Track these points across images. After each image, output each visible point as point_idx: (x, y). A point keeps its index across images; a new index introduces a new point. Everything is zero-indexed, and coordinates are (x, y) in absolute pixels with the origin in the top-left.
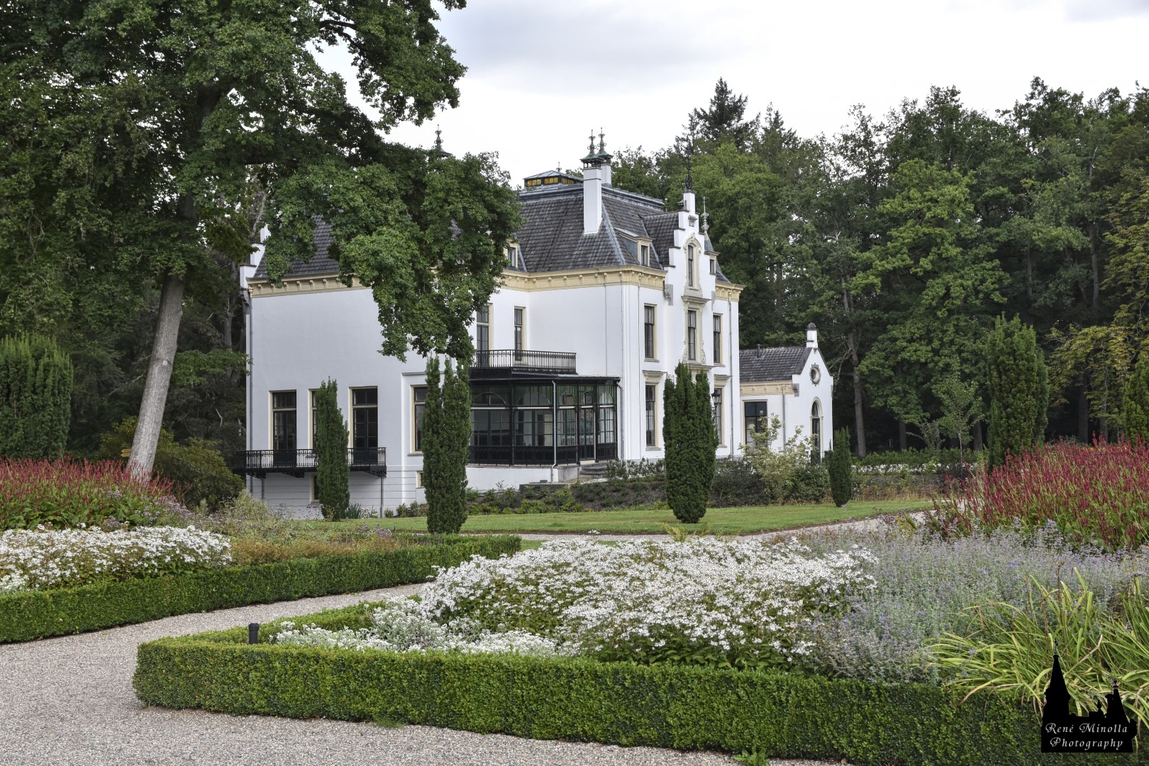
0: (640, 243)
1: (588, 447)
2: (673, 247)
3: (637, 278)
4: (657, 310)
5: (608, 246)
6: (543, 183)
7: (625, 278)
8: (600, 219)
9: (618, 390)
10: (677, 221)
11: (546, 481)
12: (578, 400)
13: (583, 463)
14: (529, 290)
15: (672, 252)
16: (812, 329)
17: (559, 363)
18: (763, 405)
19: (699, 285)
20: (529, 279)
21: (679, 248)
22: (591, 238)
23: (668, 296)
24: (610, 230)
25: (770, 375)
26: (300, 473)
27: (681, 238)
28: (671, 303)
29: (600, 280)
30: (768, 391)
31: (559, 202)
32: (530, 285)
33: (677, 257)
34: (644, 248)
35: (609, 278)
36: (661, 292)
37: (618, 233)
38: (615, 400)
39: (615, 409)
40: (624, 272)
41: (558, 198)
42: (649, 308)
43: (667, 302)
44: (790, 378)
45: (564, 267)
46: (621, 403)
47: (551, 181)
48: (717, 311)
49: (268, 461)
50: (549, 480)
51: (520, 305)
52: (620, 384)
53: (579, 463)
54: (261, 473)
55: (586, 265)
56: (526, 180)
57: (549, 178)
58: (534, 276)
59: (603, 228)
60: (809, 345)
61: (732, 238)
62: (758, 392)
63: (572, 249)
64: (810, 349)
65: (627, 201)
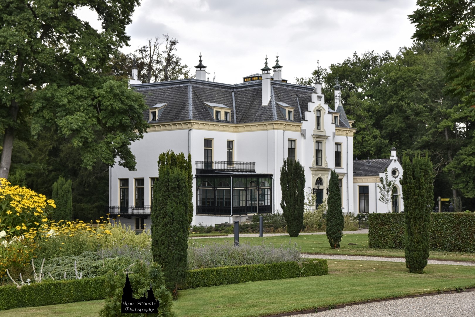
0: (287, 110)
1: (253, 207)
2: (307, 110)
3: (282, 127)
4: (297, 141)
5: (271, 111)
6: (251, 80)
7: (275, 126)
8: (269, 98)
9: (272, 180)
10: (311, 98)
11: (227, 223)
12: (246, 184)
13: (249, 214)
14: (236, 132)
15: (306, 113)
16: (394, 150)
17: (248, 167)
18: (367, 188)
19: (324, 129)
20: (236, 127)
21: (310, 111)
22: (265, 107)
23: (303, 135)
24: (274, 103)
25: (371, 173)
26: (130, 217)
27: (312, 106)
28: (305, 138)
29: (265, 128)
30: (369, 181)
31: (255, 89)
32: (236, 129)
33: (310, 116)
34: (290, 112)
35: (269, 127)
36: (299, 133)
37: (277, 105)
38: (271, 184)
39: (271, 190)
40: (275, 124)
41: (255, 87)
42: (292, 141)
43: (303, 138)
44: (378, 175)
45: (251, 121)
46: (274, 186)
47: (255, 78)
48: (338, 141)
49: (117, 211)
50: (229, 222)
51: (231, 139)
52: (273, 177)
53: (247, 215)
54: (114, 216)
55: (260, 120)
56: (244, 78)
57: (254, 77)
58: (238, 125)
59: (270, 102)
60: (391, 158)
61: (394, 101)
62: (364, 181)
63: (256, 112)
64: (392, 160)
65: (291, 88)
